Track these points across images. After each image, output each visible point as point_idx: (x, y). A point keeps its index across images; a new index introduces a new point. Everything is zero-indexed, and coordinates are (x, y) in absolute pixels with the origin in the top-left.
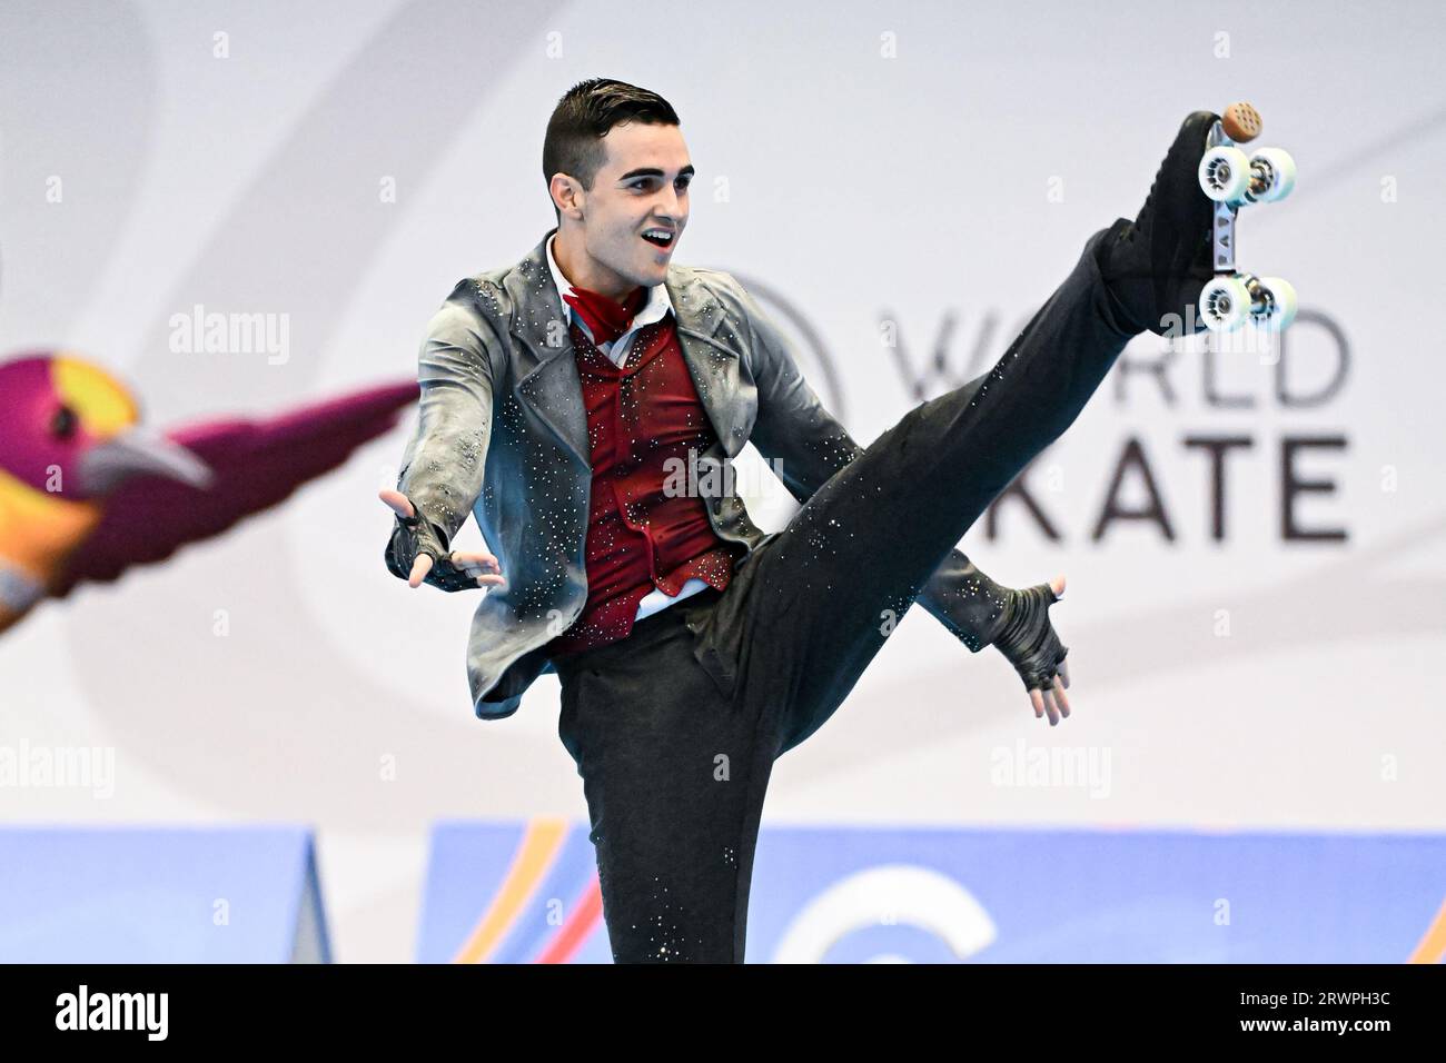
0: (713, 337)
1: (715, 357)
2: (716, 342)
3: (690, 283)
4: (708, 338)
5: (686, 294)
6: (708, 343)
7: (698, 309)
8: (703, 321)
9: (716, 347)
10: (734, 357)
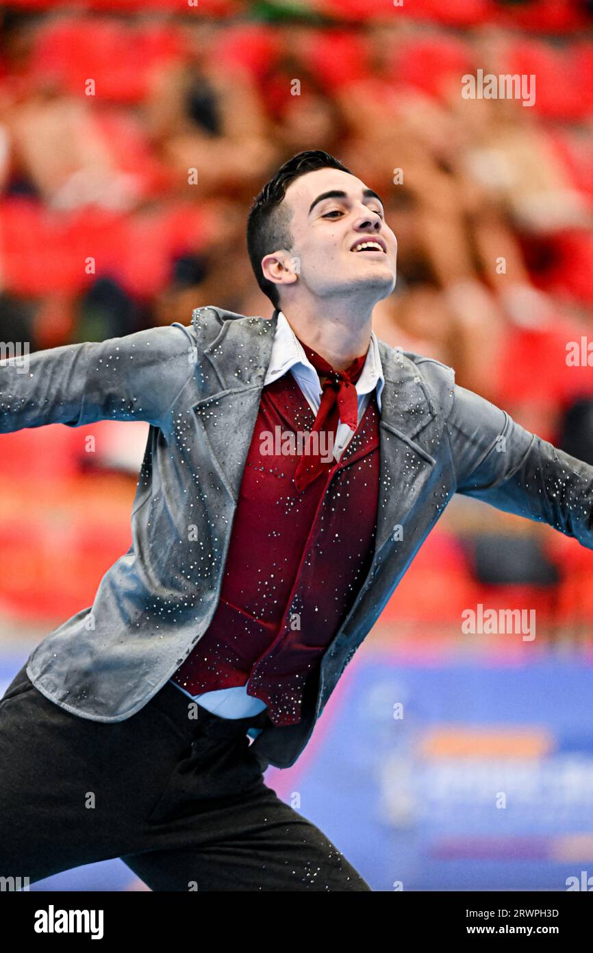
0: (412, 439)
1: (409, 458)
2: (414, 444)
3: (411, 379)
4: (408, 439)
5: (401, 390)
6: (406, 443)
7: (406, 409)
8: (407, 421)
9: (413, 449)
10: (430, 463)
